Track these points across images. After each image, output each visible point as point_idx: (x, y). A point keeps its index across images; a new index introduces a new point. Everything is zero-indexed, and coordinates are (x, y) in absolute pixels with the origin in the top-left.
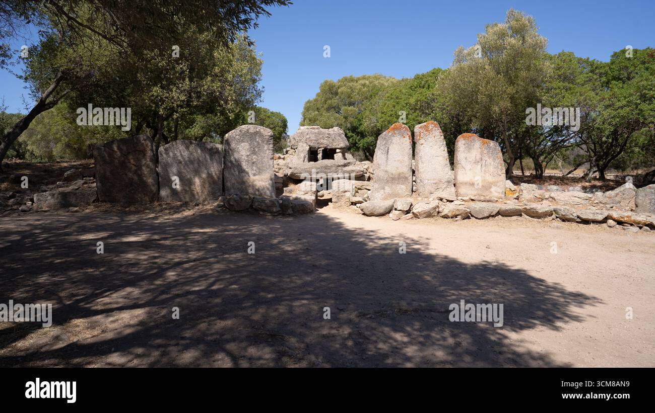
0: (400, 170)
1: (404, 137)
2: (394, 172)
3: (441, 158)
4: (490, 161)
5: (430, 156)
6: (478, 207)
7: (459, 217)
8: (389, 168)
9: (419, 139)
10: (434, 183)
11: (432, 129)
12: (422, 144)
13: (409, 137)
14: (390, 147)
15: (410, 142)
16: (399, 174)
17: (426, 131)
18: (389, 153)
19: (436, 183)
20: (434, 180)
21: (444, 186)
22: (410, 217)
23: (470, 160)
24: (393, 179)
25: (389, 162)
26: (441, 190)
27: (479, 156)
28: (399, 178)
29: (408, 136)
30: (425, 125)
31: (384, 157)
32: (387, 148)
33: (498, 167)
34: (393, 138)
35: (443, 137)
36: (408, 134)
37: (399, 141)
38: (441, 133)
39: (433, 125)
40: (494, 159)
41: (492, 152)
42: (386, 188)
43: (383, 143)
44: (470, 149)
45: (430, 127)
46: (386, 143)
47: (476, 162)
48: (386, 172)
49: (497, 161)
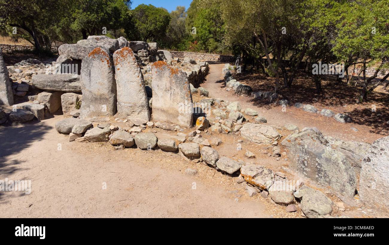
0: (102, 92)
1: (103, 61)
2: (96, 93)
3: (135, 83)
4: (178, 90)
5: (125, 81)
6: (140, 138)
7: (121, 146)
8: (92, 89)
9: (117, 64)
10: (130, 106)
11: (126, 55)
12: (119, 69)
13: (108, 61)
14: (91, 71)
15: (109, 67)
16: (101, 95)
17: (122, 56)
18: (91, 76)
19: (131, 107)
20: (129, 103)
21: (139, 110)
22: (82, 140)
23: (161, 87)
24: (96, 99)
25: (92, 84)
26: (136, 113)
27: (168, 85)
28: (100, 99)
29: (106, 61)
30: (121, 51)
31: (87, 78)
32: (89, 71)
33: (184, 97)
34: (93, 62)
35: (136, 63)
36: (106, 59)
37: (98, 65)
38: (134, 59)
39: (127, 52)
40: (181, 89)
41: (179, 82)
42: (91, 106)
43: (86, 66)
44: (161, 77)
45: (125, 53)
46: (88, 66)
47: (167, 90)
48: (90, 92)
49: (184, 91)
